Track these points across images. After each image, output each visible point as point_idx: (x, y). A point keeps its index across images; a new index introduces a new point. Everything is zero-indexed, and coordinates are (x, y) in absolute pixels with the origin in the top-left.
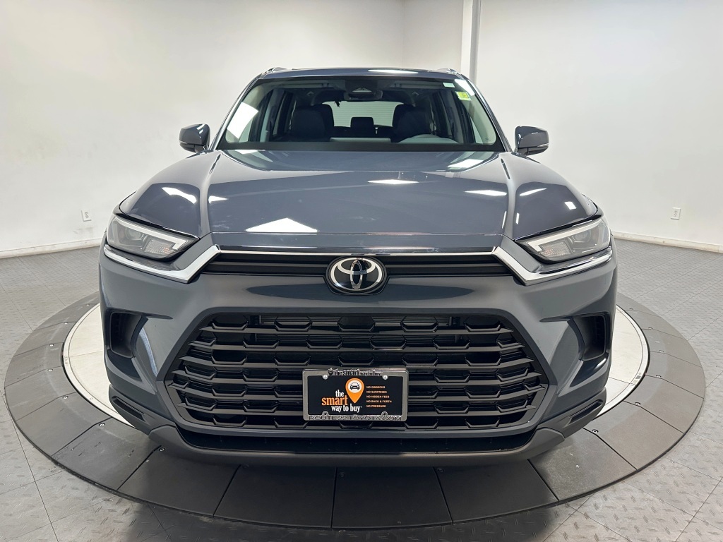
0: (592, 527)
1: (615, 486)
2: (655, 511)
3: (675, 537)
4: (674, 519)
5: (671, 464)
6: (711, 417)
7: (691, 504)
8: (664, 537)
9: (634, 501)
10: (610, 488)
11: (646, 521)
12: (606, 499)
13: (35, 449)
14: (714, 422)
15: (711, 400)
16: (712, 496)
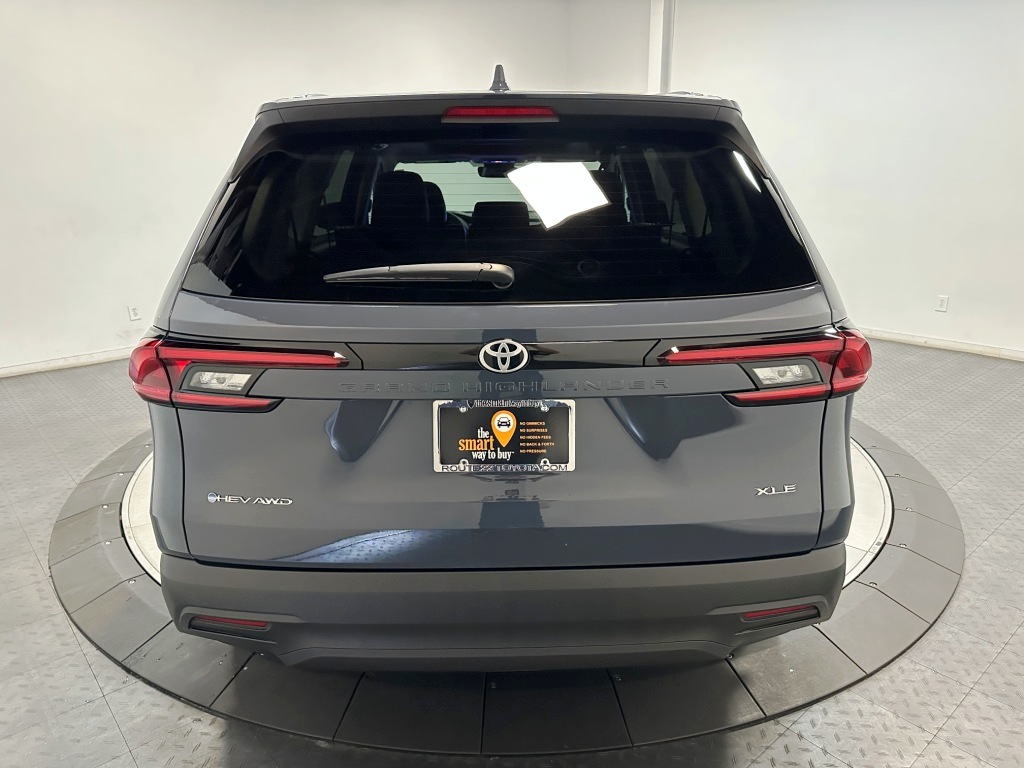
0: (806, 750)
1: (838, 695)
2: (886, 729)
3: (909, 763)
4: (910, 740)
5: (912, 666)
6: (969, 601)
7: (933, 719)
8: (895, 762)
9: (861, 715)
10: (832, 699)
11: (875, 742)
12: (826, 713)
13: (98, 652)
14: (971, 607)
15: (970, 577)
16: (960, 709)
